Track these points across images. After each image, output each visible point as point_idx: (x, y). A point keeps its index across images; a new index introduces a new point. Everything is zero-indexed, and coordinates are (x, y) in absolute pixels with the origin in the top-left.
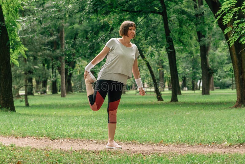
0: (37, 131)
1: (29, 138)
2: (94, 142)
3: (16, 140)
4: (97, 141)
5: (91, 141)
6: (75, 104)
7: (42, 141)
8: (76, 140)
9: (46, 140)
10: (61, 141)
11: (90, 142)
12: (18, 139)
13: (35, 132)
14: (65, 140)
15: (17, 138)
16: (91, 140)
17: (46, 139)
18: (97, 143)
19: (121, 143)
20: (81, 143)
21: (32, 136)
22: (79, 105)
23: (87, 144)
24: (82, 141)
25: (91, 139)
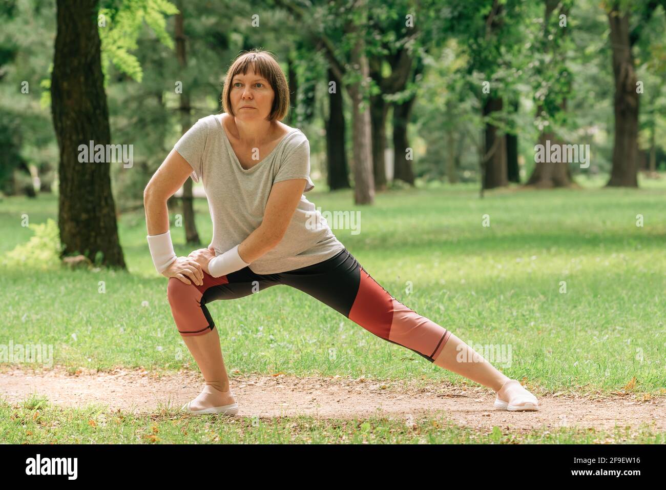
0: (160, 348)
1: (123, 373)
2: (372, 387)
3: (70, 382)
4: (383, 384)
5: (363, 385)
6: (393, 234)
7: (169, 387)
8: (303, 381)
9: (188, 381)
10: (243, 385)
11: (358, 388)
12: (81, 378)
13: (150, 351)
14: (263, 379)
15: (74, 373)
16: (362, 381)
17: (188, 376)
18: (383, 391)
19: (477, 389)
20: (318, 392)
21: (136, 367)
22: (410, 239)
23: (343, 395)
24: (325, 383)
25: (363, 377)
